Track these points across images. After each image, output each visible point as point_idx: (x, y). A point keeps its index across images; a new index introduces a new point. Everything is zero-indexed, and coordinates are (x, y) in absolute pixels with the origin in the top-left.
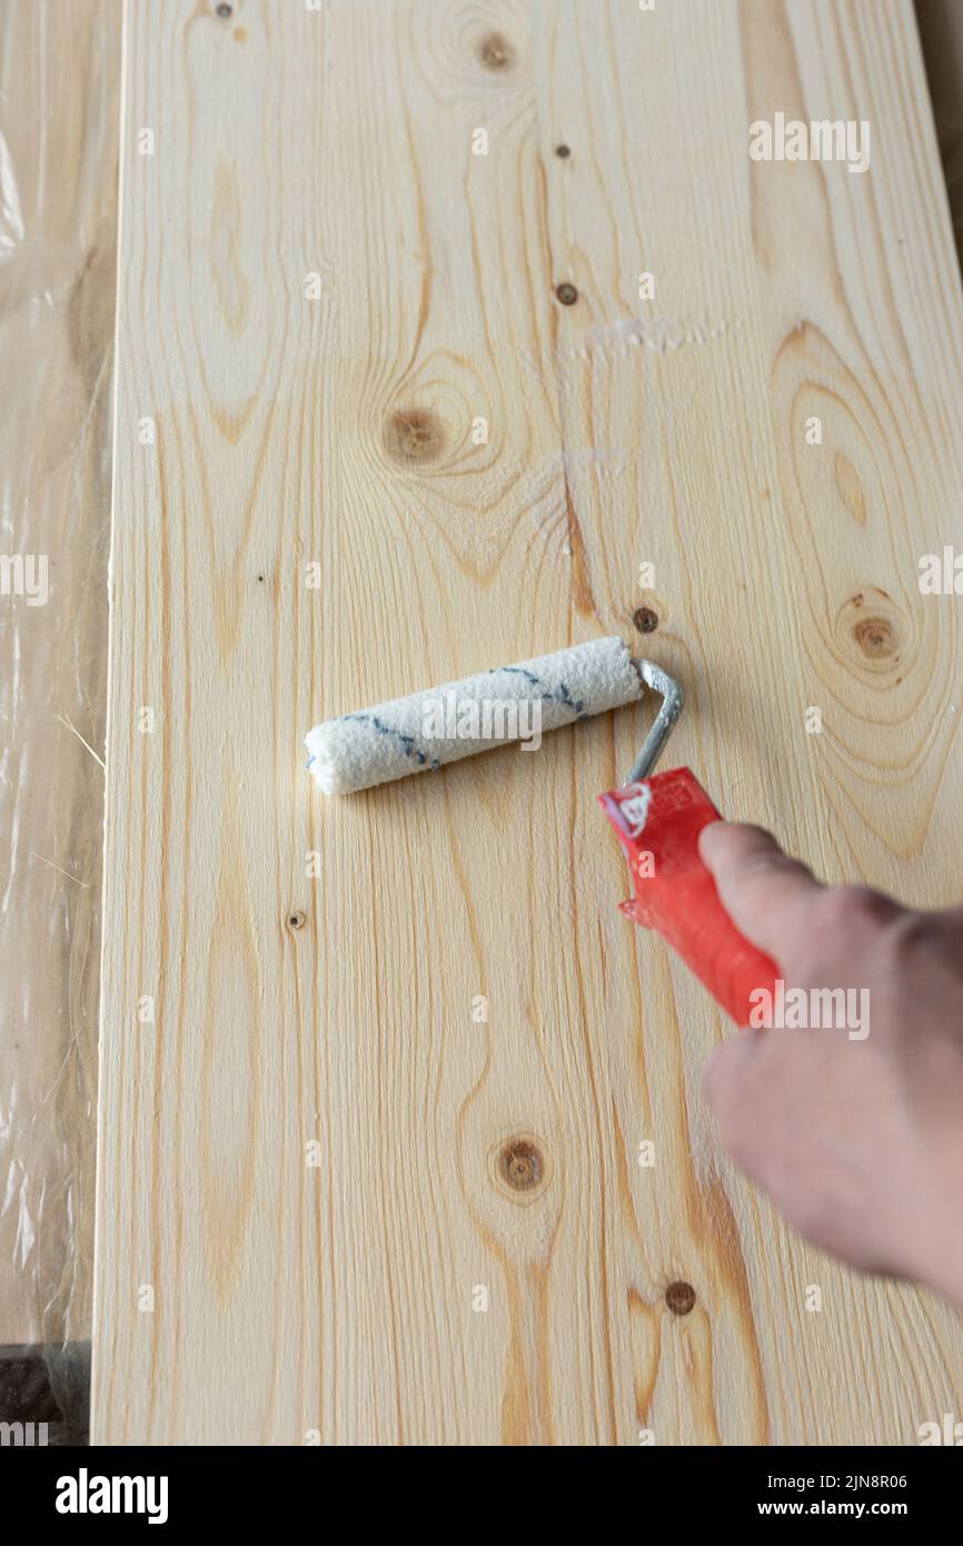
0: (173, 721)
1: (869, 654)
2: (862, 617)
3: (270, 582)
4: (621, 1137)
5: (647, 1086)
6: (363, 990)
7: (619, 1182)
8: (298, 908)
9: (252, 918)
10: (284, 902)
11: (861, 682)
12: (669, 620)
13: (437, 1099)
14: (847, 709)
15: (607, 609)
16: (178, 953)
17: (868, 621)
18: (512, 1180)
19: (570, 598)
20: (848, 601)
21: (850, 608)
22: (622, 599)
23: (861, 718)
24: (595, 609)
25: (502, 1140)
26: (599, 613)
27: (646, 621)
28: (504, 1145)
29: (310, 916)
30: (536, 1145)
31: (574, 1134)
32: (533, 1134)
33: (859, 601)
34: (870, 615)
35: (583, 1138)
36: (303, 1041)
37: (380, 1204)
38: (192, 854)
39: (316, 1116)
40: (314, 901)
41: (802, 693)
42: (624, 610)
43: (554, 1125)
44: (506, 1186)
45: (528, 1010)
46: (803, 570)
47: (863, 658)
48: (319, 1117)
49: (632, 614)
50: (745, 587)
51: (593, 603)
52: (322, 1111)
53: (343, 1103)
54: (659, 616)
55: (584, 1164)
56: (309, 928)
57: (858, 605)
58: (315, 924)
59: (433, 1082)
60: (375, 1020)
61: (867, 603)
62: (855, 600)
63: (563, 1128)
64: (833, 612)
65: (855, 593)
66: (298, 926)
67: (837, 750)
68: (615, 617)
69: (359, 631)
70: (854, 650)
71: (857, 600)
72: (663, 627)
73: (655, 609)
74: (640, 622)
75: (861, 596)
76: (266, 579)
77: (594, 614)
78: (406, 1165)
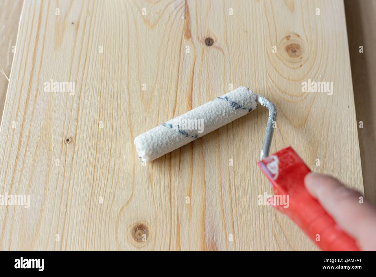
0: (34, 70)
1: (291, 56)
2: (289, 43)
3: (76, 25)
4: (179, 224)
5: (191, 207)
6: (90, 166)
7: (177, 242)
8: (70, 136)
9: (53, 138)
10: (65, 133)
11: (287, 65)
12: (218, 42)
13: (112, 206)
14: (281, 75)
15: (195, 37)
16: (24, 149)
17: (291, 45)
18: (136, 238)
19: (183, 33)
20: (284, 38)
21: (285, 40)
22: (202, 34)
23: (285, 78)
24: (191, 37)
25: (134, 223)
26: (192, 39)
27: (209, 42)
28: (135, 225)
29: (74, 139)
30: (146, 226)
31: (161, 222)
32: (146, 222)
33: (289, 38)
34: (292, 43)
35: (165, 223)
36: (65, 184)
37: (85, 244)
38: (35, 115)
39: (66, 211)
40: (76, 134)
41: (264, 69)
42: (202, 38)
43: (154, 219)
44: (133, 240)
45: (150, 176)
46: (269, 26)
47: (288, 57)
48: (67, 211)
49: (205, 39)
50: (247, 32)
51: (191, 35)
52: (68, 209)
53: (77, 206)
54: (214, 41)
55: (164, 234)
56: (73, 143)
57: (288, 39)
58: (75, 142)
59: (111, 201)
60: (92, 177)
61: (291, 39)
62: (287, 37)
63: (158, 220)
64: (279, 42)
65: (287, 35)
66: (69, 142)
67: (276, 89)
68: (198, 40)
69: (105, 42)
70: (286, 55)
71: (288, 37)
72: (215, 44)
73: (213, 38)
74: (207, 42)
75: (289, 36)
76: (75, 23)
77: (190, 39)
78: (97, 230)
